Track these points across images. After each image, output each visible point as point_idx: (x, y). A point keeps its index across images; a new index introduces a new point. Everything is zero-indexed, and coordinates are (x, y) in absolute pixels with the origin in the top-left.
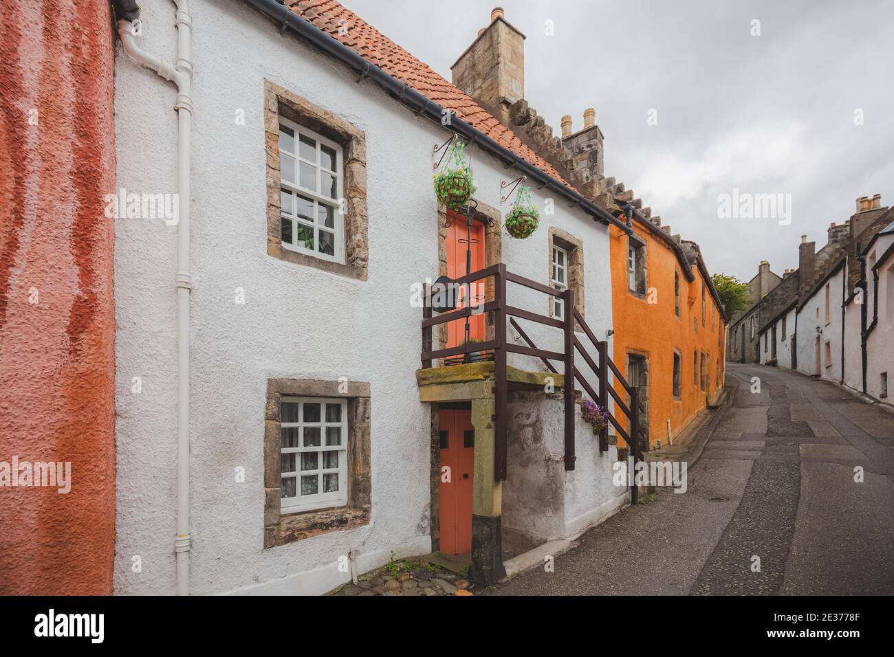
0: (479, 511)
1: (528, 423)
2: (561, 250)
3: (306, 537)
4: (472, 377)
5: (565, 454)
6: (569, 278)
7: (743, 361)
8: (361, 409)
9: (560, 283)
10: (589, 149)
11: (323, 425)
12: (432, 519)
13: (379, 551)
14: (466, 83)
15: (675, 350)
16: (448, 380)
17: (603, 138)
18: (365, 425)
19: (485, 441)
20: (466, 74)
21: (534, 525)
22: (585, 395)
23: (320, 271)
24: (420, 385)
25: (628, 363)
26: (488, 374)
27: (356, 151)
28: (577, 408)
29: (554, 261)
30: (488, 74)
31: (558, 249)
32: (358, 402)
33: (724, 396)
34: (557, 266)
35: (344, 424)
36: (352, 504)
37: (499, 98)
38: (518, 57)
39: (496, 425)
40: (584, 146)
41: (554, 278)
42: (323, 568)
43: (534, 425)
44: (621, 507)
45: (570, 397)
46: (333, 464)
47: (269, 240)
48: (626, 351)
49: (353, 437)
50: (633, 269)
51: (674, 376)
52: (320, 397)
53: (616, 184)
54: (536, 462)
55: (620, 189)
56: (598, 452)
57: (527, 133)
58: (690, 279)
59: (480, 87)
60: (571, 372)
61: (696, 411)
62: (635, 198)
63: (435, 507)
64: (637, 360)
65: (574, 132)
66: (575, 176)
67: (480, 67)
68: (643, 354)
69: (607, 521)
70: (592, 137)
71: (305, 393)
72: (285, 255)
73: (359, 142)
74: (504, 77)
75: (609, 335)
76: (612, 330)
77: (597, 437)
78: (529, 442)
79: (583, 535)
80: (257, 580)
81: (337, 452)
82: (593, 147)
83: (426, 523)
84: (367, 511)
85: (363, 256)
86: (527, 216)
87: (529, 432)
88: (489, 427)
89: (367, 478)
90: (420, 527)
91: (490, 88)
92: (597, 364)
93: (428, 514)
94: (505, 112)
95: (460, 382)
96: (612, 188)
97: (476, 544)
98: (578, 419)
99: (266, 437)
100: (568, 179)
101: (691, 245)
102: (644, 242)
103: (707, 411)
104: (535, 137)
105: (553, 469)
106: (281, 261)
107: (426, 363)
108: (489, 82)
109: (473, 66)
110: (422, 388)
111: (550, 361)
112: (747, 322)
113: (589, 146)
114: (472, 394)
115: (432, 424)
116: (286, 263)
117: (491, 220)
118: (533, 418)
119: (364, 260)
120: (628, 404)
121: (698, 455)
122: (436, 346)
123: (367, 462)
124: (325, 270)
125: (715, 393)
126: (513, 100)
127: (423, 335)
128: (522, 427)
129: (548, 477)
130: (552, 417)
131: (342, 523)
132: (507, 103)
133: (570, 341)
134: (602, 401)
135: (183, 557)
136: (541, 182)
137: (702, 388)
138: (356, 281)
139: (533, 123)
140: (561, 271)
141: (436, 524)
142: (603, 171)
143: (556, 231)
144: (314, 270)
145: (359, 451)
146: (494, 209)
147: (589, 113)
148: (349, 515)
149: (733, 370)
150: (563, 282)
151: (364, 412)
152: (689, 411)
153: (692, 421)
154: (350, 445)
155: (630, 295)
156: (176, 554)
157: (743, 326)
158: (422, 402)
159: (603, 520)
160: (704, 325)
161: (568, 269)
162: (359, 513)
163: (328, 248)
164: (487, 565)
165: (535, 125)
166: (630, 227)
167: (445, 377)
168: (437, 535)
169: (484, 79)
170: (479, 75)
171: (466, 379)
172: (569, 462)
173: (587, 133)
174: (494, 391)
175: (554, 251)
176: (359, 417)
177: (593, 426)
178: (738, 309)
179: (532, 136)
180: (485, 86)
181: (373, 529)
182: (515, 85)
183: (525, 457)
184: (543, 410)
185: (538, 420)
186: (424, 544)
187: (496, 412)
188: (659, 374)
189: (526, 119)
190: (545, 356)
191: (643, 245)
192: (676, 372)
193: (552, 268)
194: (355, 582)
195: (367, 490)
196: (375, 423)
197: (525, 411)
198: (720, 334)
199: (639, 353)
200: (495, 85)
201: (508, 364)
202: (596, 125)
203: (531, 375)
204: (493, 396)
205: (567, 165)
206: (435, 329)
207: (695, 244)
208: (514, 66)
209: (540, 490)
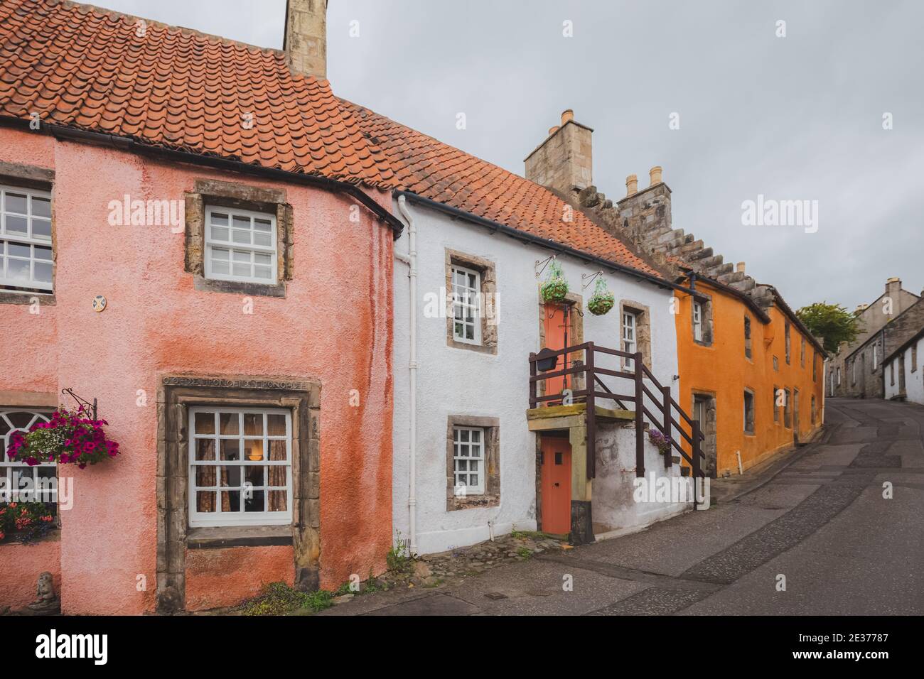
0: (575, 497)
1: (607, 446)
2: (630, 314)
3: (466, 508)
4: (569, 414)
5: (637, 466)
6: (637, 335)
7: (863, 396)
8: (494, 434)
9: (629, 340)
10: (655, 204)
11: (470, 443)
12: (537, 509)
13: (505, 524)
14: (539, 174)
15: (745, 389)
16: (551, 415)
17: (671, 192)
18: (496, 444)
19: (579, 454)
20: (539, 166)
21: (612, 518)
22: (652, 427)
23: (473, 352)
24: (529, 420)
25: (694, 401)
26: (581, 411)
27: (489, 275)
28: (646, 435)
29: (625, 324)
30: (560, 166)
31: (628, 314)
32: (492, 430)
33: (820, 435)
34: (626, 326)
35: (482, 443)
36: (489, 493)
37: (570, 185)
38: (586, 149)
39: (588, 444)
40: (651, 202)
41: (624, 337)
42: (474, 528)
43: (611, 447)
44: (684, 511)
45: (640, 427)
46: (474, 468)
47: (448, 338)
48: (690, 392)
49: (489, 452)
50: (699, 320)
51: (747, 413)
52: (470, 426)
53: (685, 235)
54: (613, 473)
55: (689, 240)
56: (664, 468)
57: (597, 213)
58: (765, 321)
59: (552, 177)
60: (641, 409)
61: (778, 448)
62: (706, 247)
63: (539, 501)
64: (703, 399)
65: (639, 190)
66: (642, 249)
67: (551, 161)
68: (710, 394)
69: (672, 519)
70: (658, 193)
71: (466, 424)
72: (455, 344)
73: (491, 270)
74: (574, 168)
75: (675, 379)
76: (677, 375)
77: (663, 457)
78: (608, 459)
79: (650, 526)
80: (443, 528)
81: (477, 461)
82: (660, 203)
83: (533, 511)
84: (498, 497)
85: (494, 340)
86: (605, 300)
87: (607, 453)
88: (583, 444)
89: (498, 477)
90: (529, 513)
91: (561, 178)
92: (662, 403)
93: (534, 505)
94: (576, 198)
95: (560, 416)
96: (680, 239)
97: (574, 519)
98: (646, 442)
99: (447, 448)
100: (636, 252)
101: (767, 288)
102: (709, 298)
103: (794, 448)
104: (604, 218)
105: (627, 477)
106: (452, 348)
107: (533, 405)
108: (560, 172)
109: (546, 160)
110: (531, 422)
111: (623, 402)
112: (867, 351)
113: (655, 202)
114: (570, 423)
115: (537, 446)
116: (455, 349)
117: (574, 303)
118: (611, 442)
119: (495, 342)
120: (690, 434)
121: (767, 481)
122: (538, 395)
123: (498, 467)
124: (474, 351)
125: (810, 431)
126: (583, 186)
127: (530, 387)
128: (602, 449)
129: (623, 483)
130: (625, 440)
131: (485, 503)
132: (577, 190)
133: (640, 388)
134: (666, 431)
135: (413, 508)
136: (613, 268)
137: (787, 425)
138: (491, 356)
139: (602, 205)
140: (630, 331)
141: (539, 513)
142: (671, 222)
143: (626, 302)
144: (470, 351)
145: (493, 460)
146: (577, 295)
147: (656, 171)
148: (488, 499)
149: (844, 407)
150: (632, 339)
151: (496, 436)
152: (767, 447)
153: (771, 457)
154: (486, 457)
155: (695, 344)
156: (409, 506)
157: (863, 355)
158: (531, 431)
159: (669, 518)
160: (788, 362)
161: (636, 329)
162: (494, 499)
163: (470, 335)
164: (582, 531)
165: (604, 207)
166: (694, 289)
167: (549, 414)
168: (540, 521)
169: (556, 170)
170: (551, 167)
171: (565, 414)
172: (640, 472)
173: (654, 190)
174: (586, 422)
175: (624, 316)
176: (493, 439)
177: (659, 448)
178: (844, 340)
179: (601, 216)
180: (556, 176)
181: (501, 510)
182: (584, 173)
183: (604, 471)
184: (618, 436)
185: (615, 443)
186: (532, 525)
187: (588, 434)
188: (728, 411)
189: (596, 202)
190: (618, 399)
191: (708, 300)
192: (748, 409)
193: (623, 329)
194: (493, 540)
195: (498, 485)
196: (502, 443)
197: (604, 438)
198: (814, 368)
199: (706, 393)
200: (566, 175)
201: (595, 404)
202: (663, 181)
203: (611, 412)
204: (586, 425)
205: (634, 240)
206: (538, 382)
207: (771, 287)
208: (583, 157)
209: (617, 493)
